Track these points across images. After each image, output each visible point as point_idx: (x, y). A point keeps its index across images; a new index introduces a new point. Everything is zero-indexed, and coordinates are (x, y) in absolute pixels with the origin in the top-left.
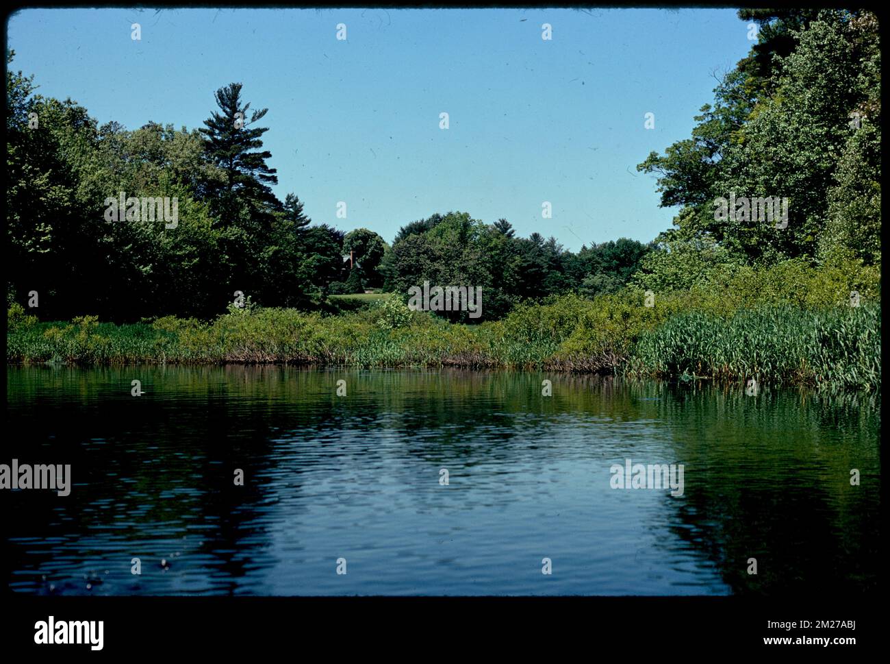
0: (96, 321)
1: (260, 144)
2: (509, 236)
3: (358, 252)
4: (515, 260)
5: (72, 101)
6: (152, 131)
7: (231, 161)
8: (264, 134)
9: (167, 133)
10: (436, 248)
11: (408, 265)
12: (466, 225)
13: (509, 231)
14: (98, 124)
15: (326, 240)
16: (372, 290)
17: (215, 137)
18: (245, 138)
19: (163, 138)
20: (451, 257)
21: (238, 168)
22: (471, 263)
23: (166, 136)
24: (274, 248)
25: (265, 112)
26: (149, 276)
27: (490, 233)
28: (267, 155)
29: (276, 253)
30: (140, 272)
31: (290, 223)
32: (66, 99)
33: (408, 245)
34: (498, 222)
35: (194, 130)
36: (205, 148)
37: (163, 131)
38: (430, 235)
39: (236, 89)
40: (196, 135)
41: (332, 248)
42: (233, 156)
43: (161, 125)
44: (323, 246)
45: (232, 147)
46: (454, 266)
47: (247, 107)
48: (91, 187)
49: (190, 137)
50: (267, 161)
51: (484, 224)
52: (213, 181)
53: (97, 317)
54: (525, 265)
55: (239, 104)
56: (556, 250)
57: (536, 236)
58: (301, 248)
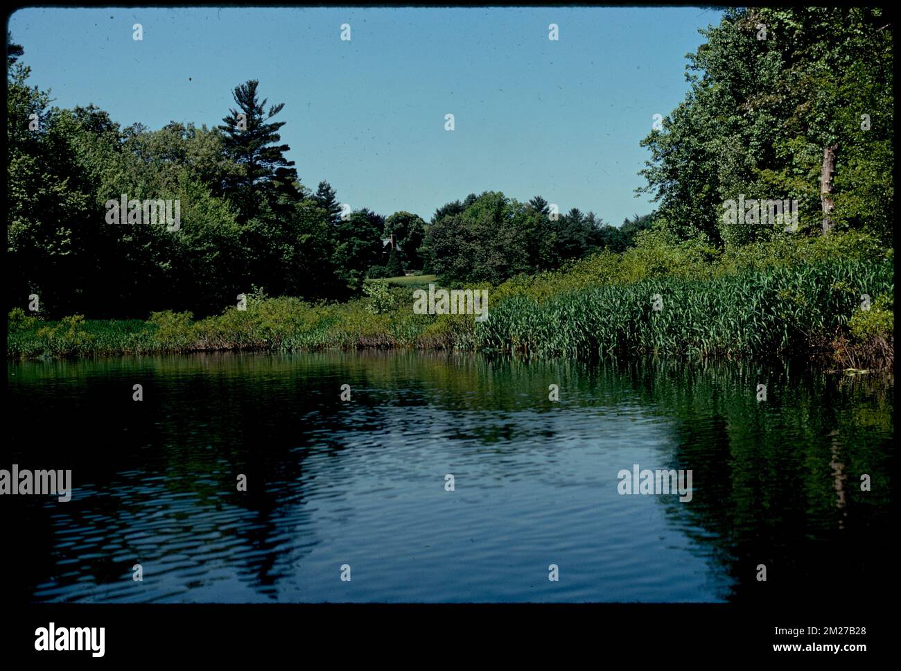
0: (83, 319)
1: (277, 138)
2: (546, 212)
3: (399, 234)
4: (551, 237)
5: (94, 107)
6: (174, 131)
7: (252, 156)
8: (281, 128)
9: (188, 132)
10: (472, 229)
11: (444, 246)
12: (502, 204)
13: (545, 208)
14: (120, 127)
15: (365, 224)
16: (413, 272)
17: (235, 133)
18: (263, 133)
19: (185, 137)
20: (487, 237)
21: (258, 162)
22: (508, 242)
23: (188, 134)
24: (307, 236)
25: (281, 107)
26: (169, 271)
27: (525, 210)
28: (285, 148)
29: (309, 240)
30: (160, 268)
31: (322, 211)
32: (89, 105)
33: (444, 227)
34: (534, 199)
35: (214, 128)
36: (225, 144)
37: (184, 130)
38: (465, 216)
39: (253, 85)
40: (215, 132)
41: (372, 232)
42: (252, 151)
43: (182, 124)
44: (363, 231)
45: (251, 142)
46: (489, 245)
47: (264, 102)
48: (110, 190)
49: (210, 134)
50: (285, 154)
51: (519, 202)
52: (233, 176)
53: (83, 316)
54: (562, 241)
55: (256, 101)
56: (595, 225)
57: (575, 212)
58: (335, 234)
